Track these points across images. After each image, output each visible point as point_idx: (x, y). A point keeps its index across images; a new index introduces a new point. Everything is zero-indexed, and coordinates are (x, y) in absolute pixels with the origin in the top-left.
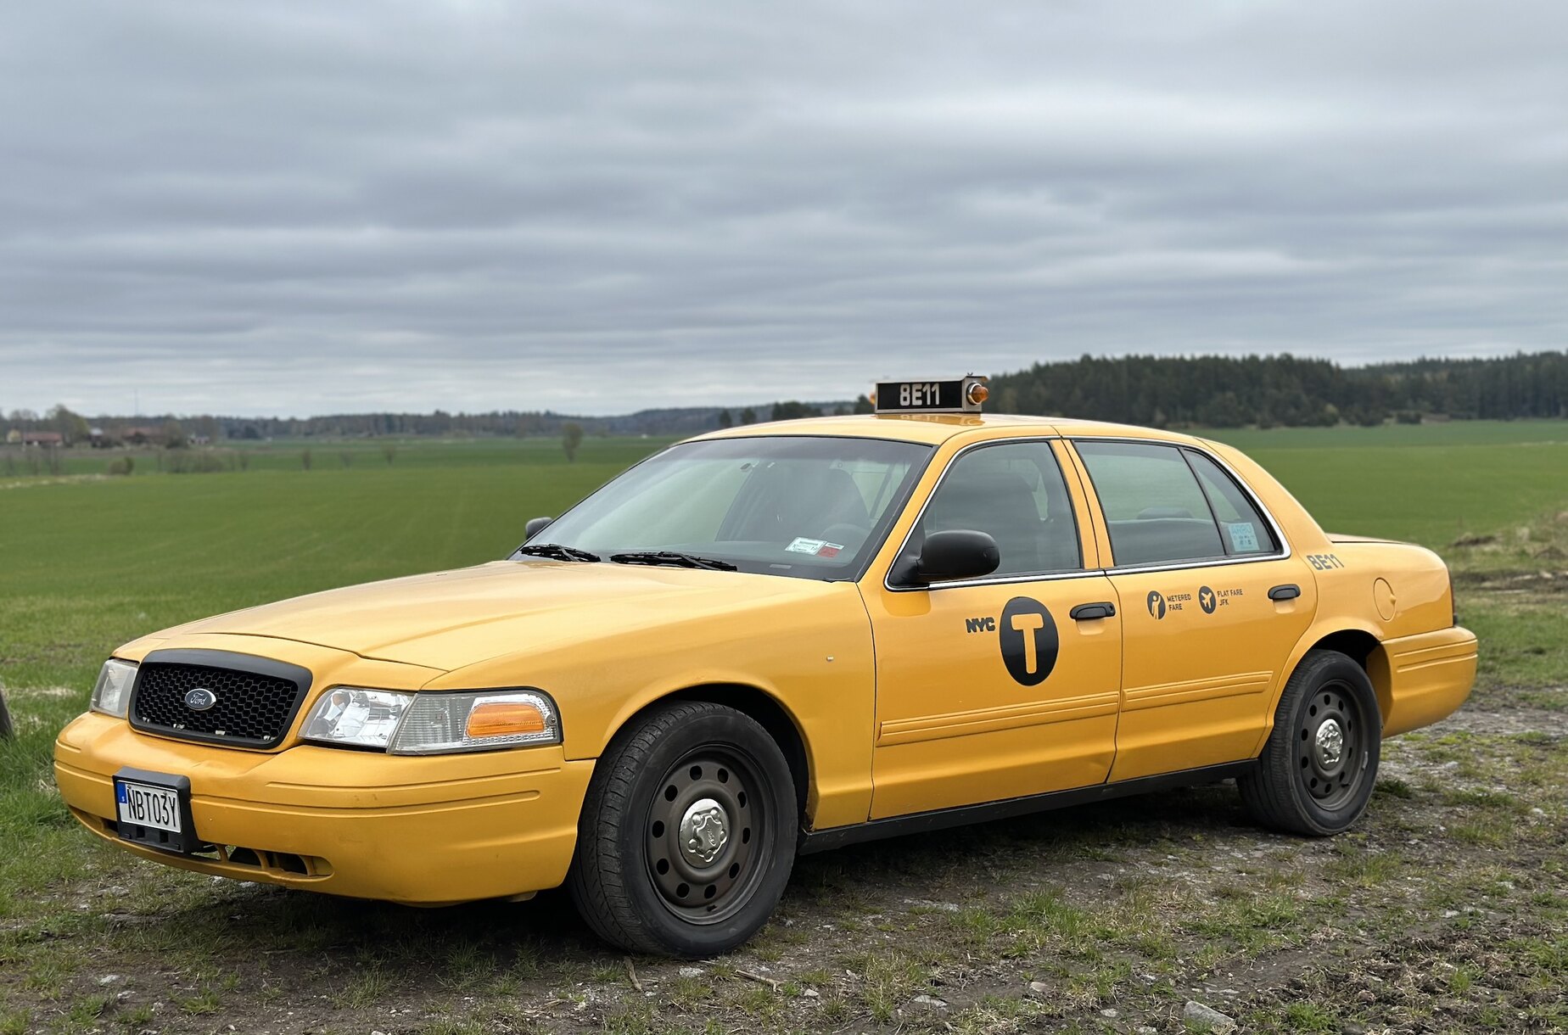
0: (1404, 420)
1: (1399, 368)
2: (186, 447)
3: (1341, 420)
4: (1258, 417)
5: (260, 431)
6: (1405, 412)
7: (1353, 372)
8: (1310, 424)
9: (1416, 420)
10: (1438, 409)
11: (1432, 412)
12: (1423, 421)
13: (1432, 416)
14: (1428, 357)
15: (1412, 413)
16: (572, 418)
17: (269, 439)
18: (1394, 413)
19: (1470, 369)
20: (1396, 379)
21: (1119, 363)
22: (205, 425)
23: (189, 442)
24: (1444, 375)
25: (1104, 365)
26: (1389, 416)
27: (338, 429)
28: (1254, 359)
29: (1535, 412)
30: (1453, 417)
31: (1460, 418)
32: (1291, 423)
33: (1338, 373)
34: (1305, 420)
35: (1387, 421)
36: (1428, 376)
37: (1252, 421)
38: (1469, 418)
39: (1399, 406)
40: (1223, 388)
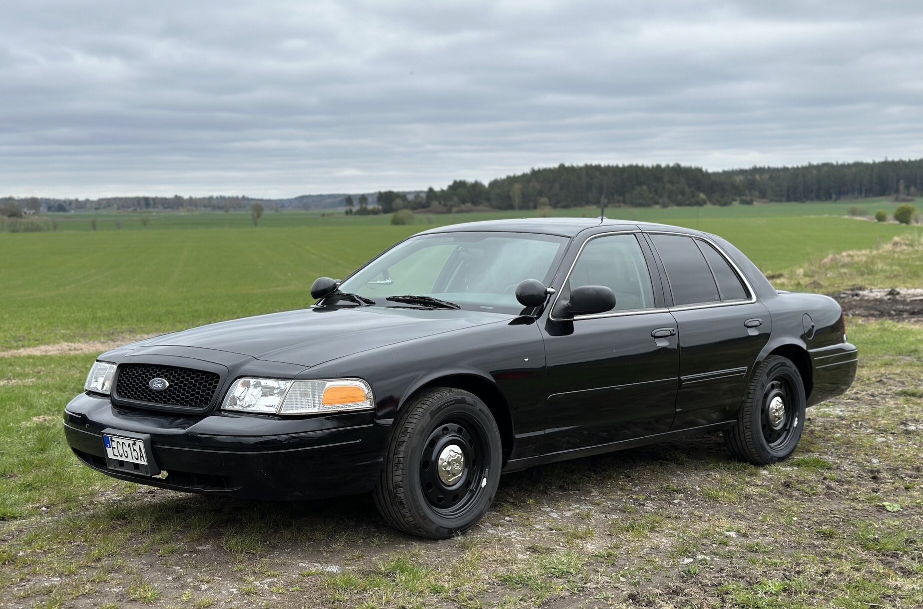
0: (744, 202)
1: (742, 172)
2: (21, 216)
3: (708, 202)
4: (661, 201)
5: (67, 207)
6: (744, 198)
7: (716, 174)
8: (690, 205)
9: (750, 203)
10: (763, 196)
11: (759, 198)
12: (755, 203)
13: (759, 200)
14: (758, 166)
15: (748, 198)
16: (258, 200)
17: (73, 212)
18: (738, 198)
19: (782, 173)
20: (739, 179)
21: (580, 169)
22: (34, 203)
23: (23, 214)
24: (767, 176)
25: (572, 170)
26: (735, 200)
27: (115, 206)
28: (658, 167)
29: (818, 198)
30: (771, 200)
31: (776, 201)
32: (680, 204)
33: (707, 175)
34: (687, 202)
35: (734, 203)
36: (757, 177)
37: (657, 203)
38: (780, 201)
39: (741, 194)
40: (640, 184)
